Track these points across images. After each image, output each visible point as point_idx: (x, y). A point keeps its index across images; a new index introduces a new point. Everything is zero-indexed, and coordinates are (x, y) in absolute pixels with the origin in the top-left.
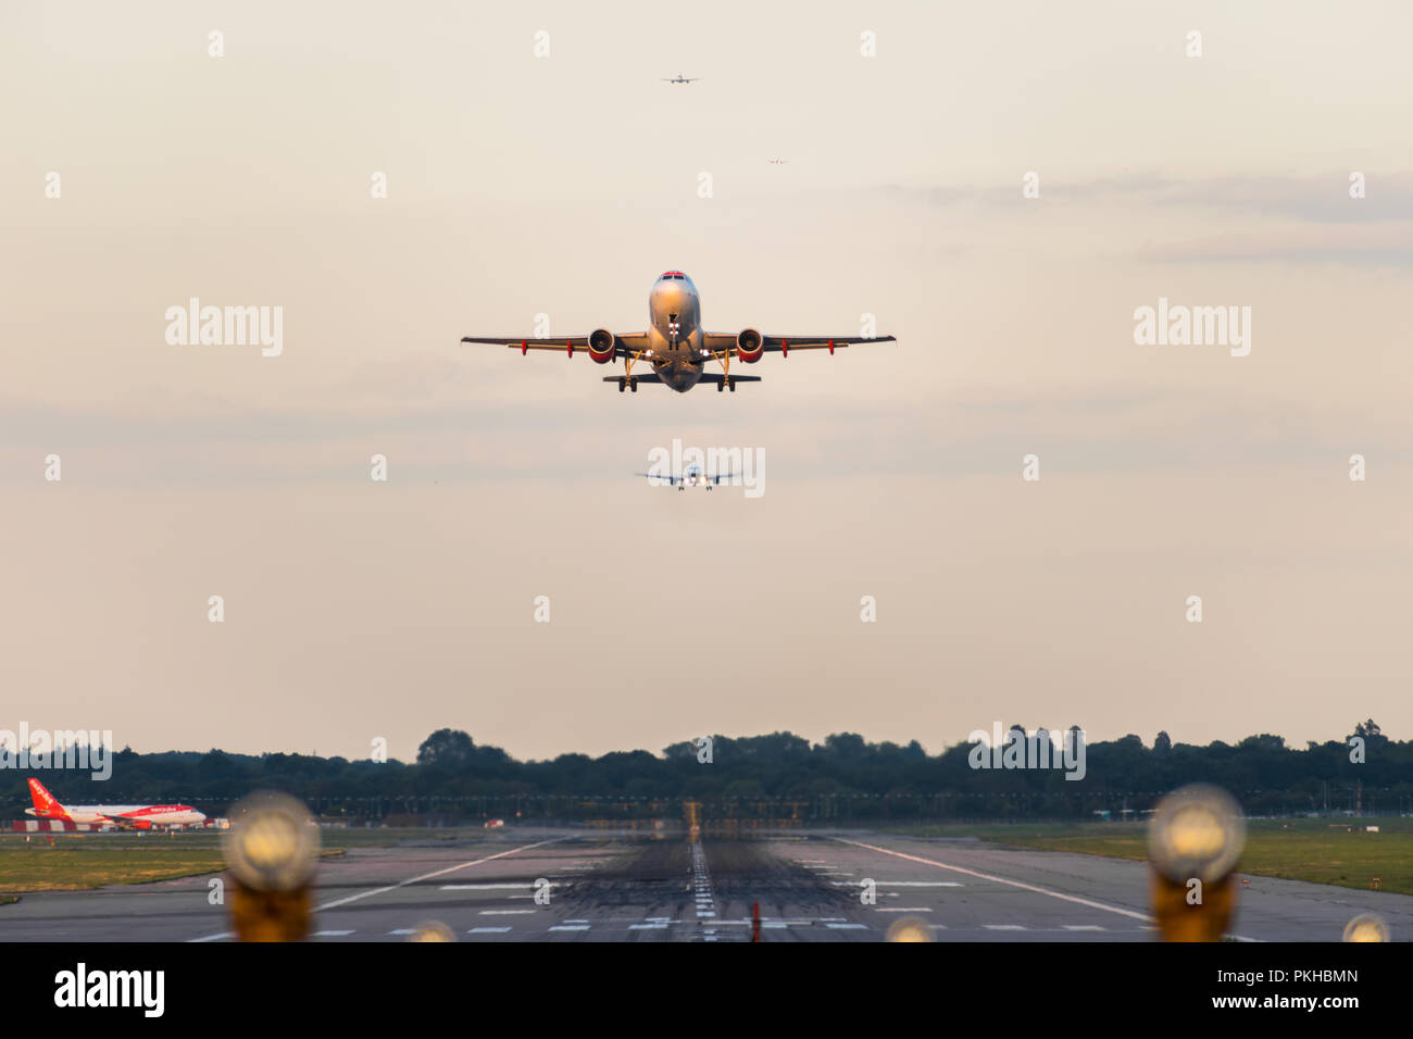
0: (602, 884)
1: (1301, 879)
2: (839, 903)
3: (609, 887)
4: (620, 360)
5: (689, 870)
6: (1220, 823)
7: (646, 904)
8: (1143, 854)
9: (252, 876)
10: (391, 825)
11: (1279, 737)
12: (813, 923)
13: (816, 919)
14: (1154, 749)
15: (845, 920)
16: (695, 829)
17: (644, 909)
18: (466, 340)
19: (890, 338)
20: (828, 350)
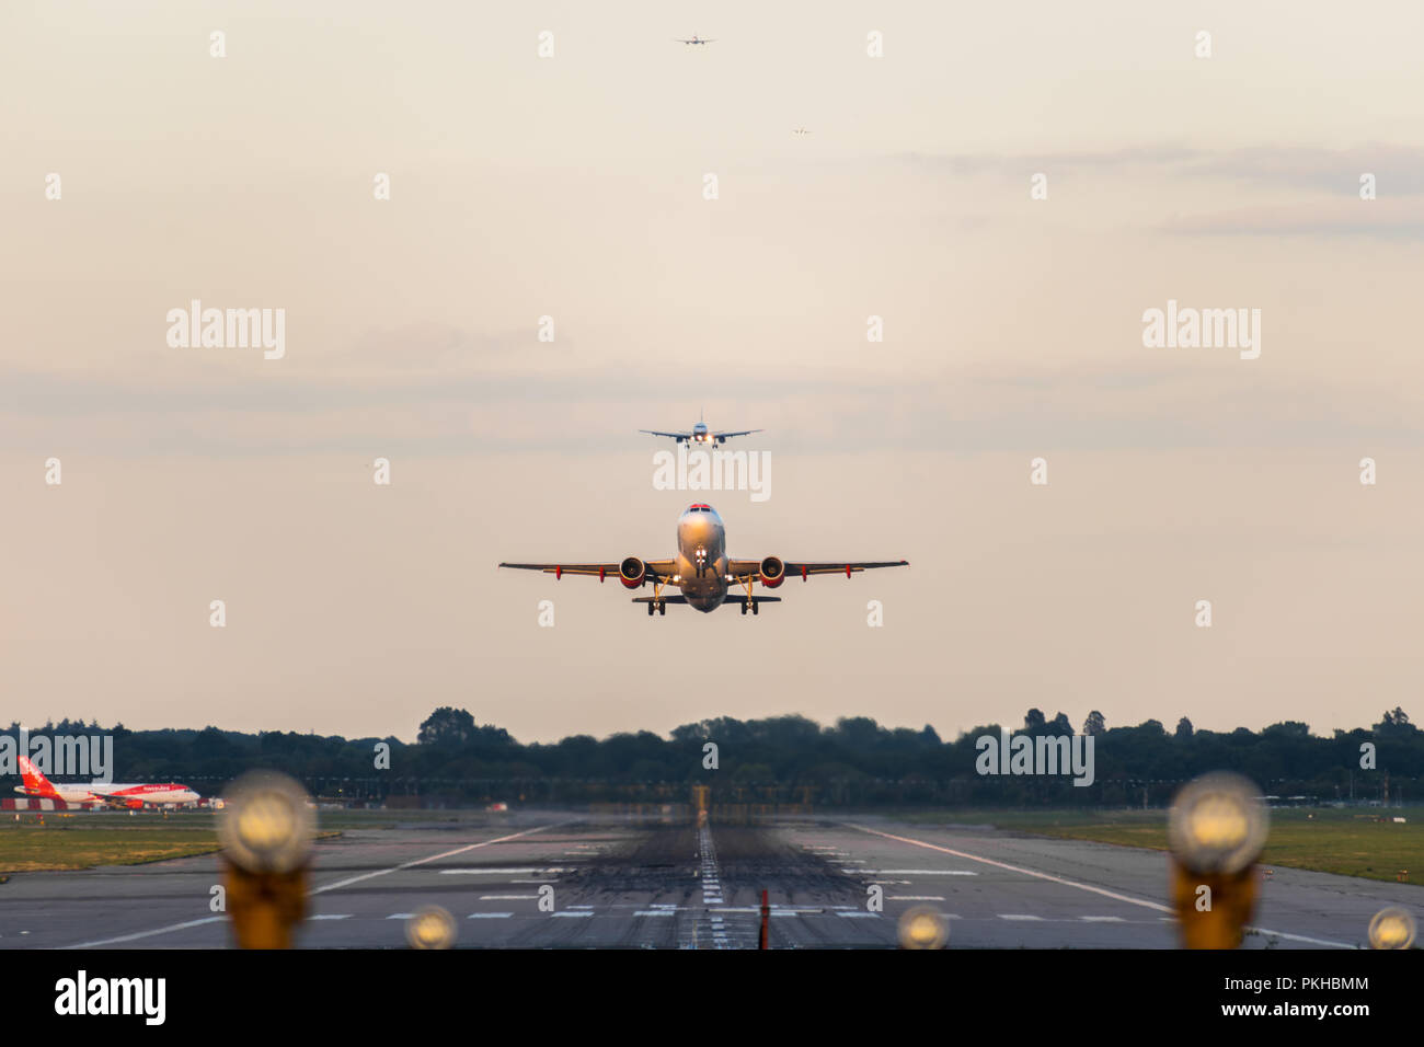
0: (606, 870)
1: (1325, 871)
2: (850, 891)
3: (614, 872)
4: (650, 585)
5: (696, 855)
6: (1244, 812)
7: (652, 890)
8: (1163, 841)
9: (247, 857)
10: (389, 806)
11: (1304, 724)
12: (824, 911)
13: (827, 907)
14: (1176, 735)
15: (856, 908)
16: (703, 814)
17: (648, 895)
18: (503, 565)
19: (904, 563)
20: (845, 574)
